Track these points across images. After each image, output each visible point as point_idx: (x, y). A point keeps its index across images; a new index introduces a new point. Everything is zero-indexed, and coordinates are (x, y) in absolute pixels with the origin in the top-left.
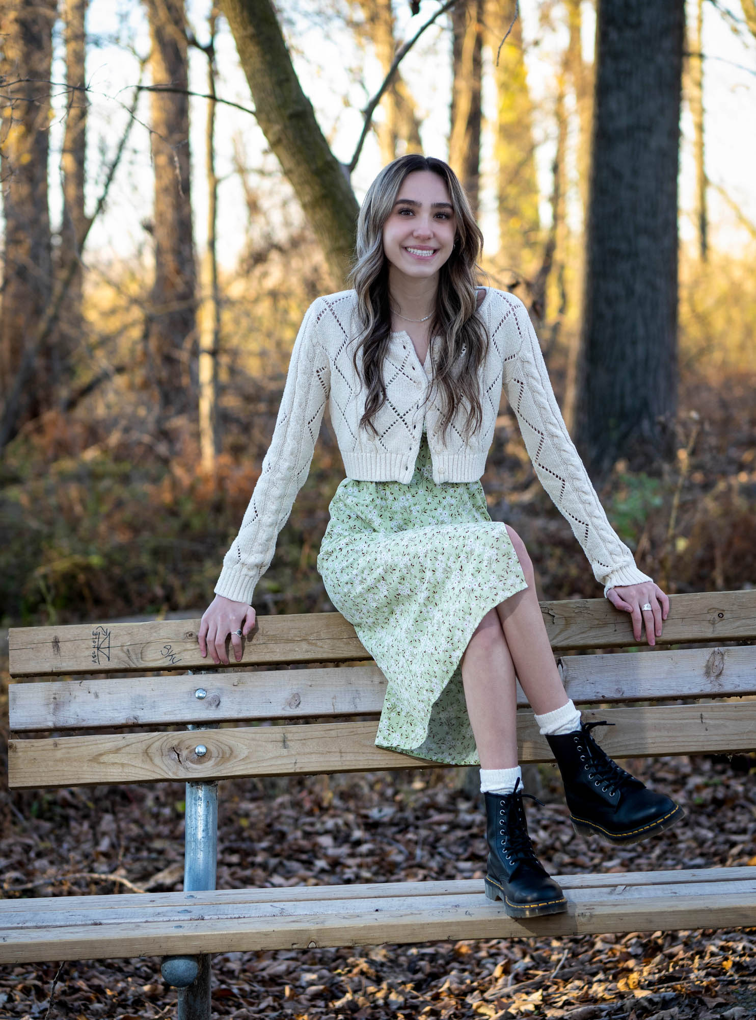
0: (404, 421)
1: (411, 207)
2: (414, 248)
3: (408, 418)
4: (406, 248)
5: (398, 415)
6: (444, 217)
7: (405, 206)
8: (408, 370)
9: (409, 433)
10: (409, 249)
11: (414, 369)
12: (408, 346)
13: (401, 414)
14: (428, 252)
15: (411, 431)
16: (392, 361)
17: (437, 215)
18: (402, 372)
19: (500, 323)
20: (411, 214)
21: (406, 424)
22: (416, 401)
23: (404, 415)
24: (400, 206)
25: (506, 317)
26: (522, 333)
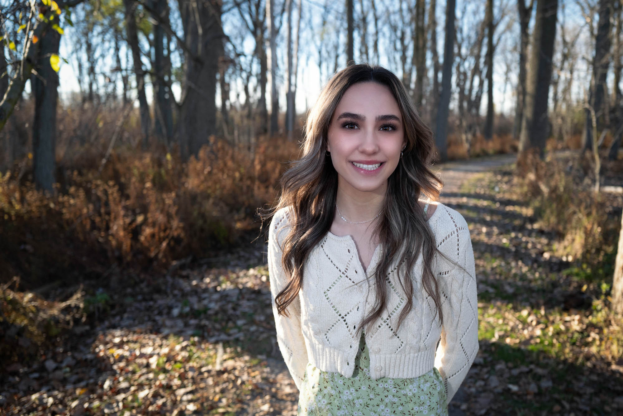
0: (345, 321)
1: (354, 120)
2: (360, 162)
3: (349, 319)
4: (352, 162)
5: (340, 315)
6: (390, 129)
7: (349, 119)
8: (351, 273)
9: (349, 333)
11: (356, 272)
12: (351, 250)
13: (343, 315)
14: (374, 166)
15: (351, 330)
16: (337, 265)
17: (383, 127)
18: (345, 275)
19: (444, 240)
20: (356, 127)
21: (346, 324)
22: (356, 303)
23: (346, 315)
24: (344, 120)
25: (450, 235)
26: (459, 254)
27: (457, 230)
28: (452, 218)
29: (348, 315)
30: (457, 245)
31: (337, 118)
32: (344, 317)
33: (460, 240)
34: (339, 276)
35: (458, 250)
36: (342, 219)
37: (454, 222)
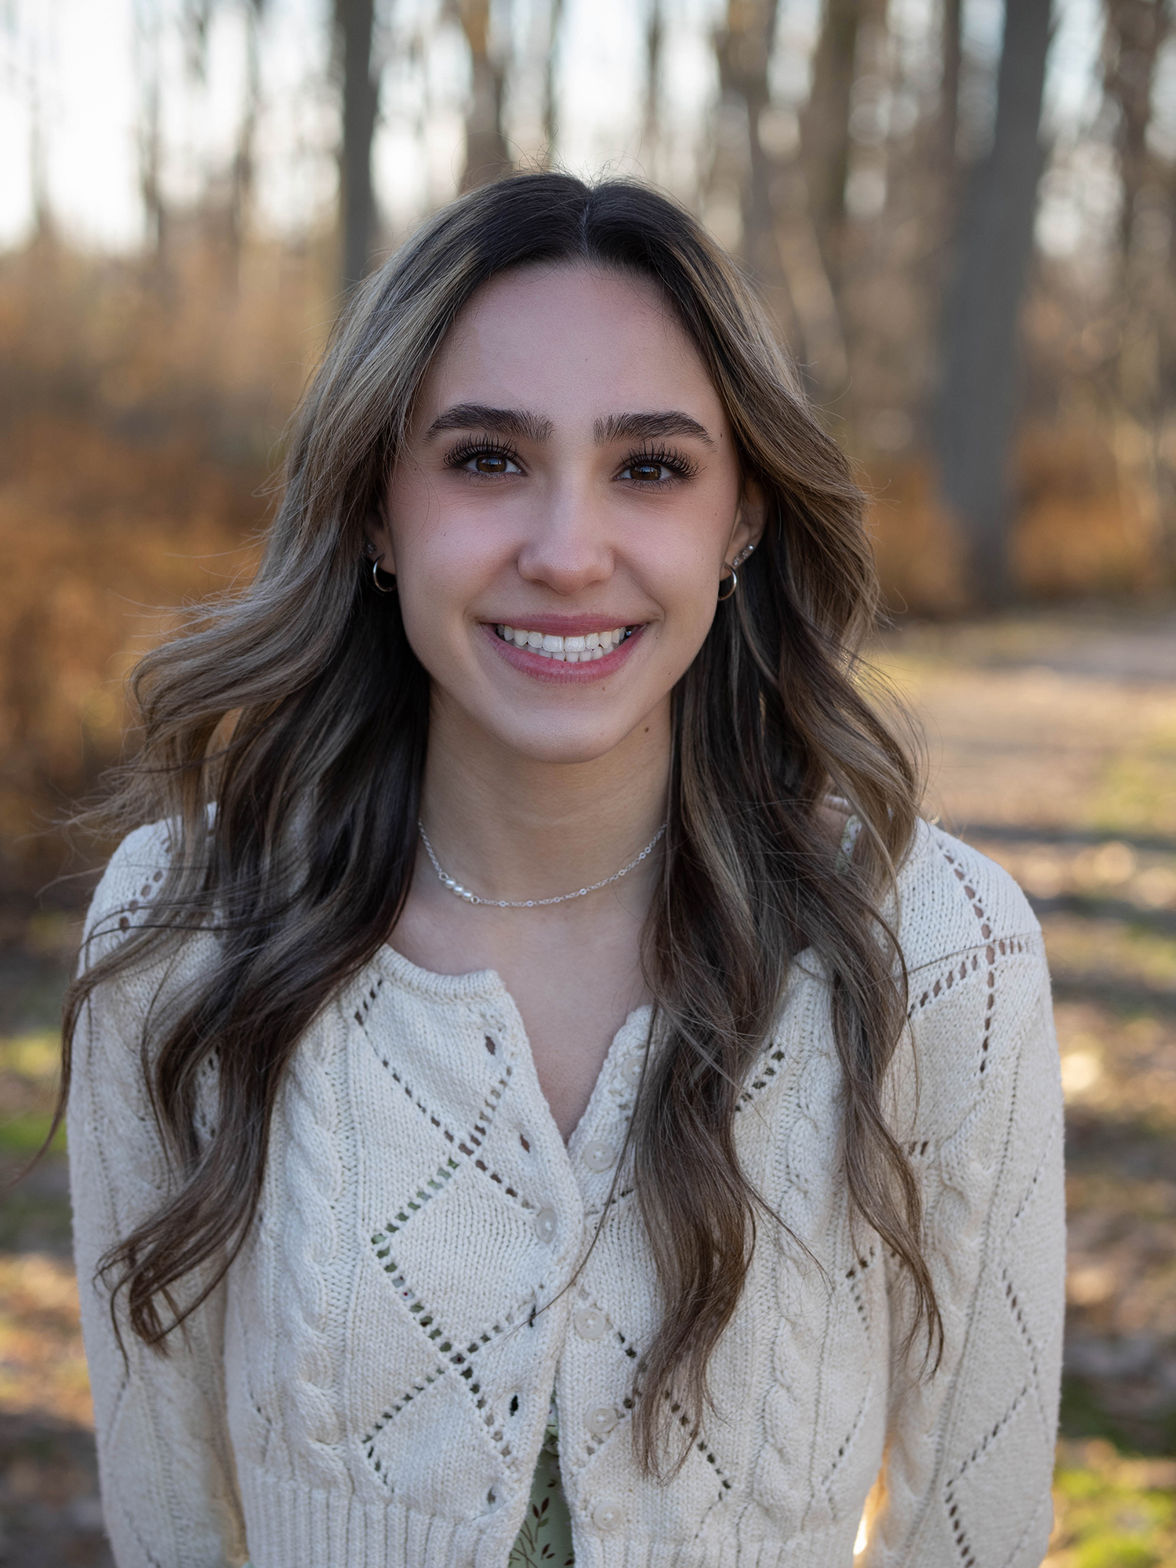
0: (468, 1373)
1: (499, 439)
2: (530, 626)
3: (488, 1365)
4: (495, 628)
5: (446, 1347)
6: (665, 474)
7: (477, 435)
8: (501, 1147)
9: (486, 1433)
10: (508, 634)
11: (525, 1145)
12: (503, 1041)
13: (459, 1347)
14: (593, 639)
15: (498, 1421)
16: (433, 1106)
17: (631, 468)
18: (474, 1157)
19: (925, 996)
20: (511, 468)
21: (475, 1389)
22: (523, 1292)
23: (473, 1349)
24: (455, 436)
25: (957, 976)
26: (989, 1068)
27: (991, 953)
28: (971, 893)
29: (484, 1348)
30: (983, 1023)
31: (428, 427)
32: (466, 1354)
33: (998, 1001)
34: (444, 1160)
35: (985, 1046)
36: (452, 890)
37: (980, 913)
